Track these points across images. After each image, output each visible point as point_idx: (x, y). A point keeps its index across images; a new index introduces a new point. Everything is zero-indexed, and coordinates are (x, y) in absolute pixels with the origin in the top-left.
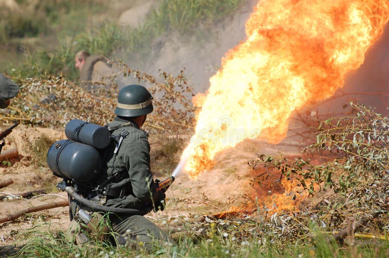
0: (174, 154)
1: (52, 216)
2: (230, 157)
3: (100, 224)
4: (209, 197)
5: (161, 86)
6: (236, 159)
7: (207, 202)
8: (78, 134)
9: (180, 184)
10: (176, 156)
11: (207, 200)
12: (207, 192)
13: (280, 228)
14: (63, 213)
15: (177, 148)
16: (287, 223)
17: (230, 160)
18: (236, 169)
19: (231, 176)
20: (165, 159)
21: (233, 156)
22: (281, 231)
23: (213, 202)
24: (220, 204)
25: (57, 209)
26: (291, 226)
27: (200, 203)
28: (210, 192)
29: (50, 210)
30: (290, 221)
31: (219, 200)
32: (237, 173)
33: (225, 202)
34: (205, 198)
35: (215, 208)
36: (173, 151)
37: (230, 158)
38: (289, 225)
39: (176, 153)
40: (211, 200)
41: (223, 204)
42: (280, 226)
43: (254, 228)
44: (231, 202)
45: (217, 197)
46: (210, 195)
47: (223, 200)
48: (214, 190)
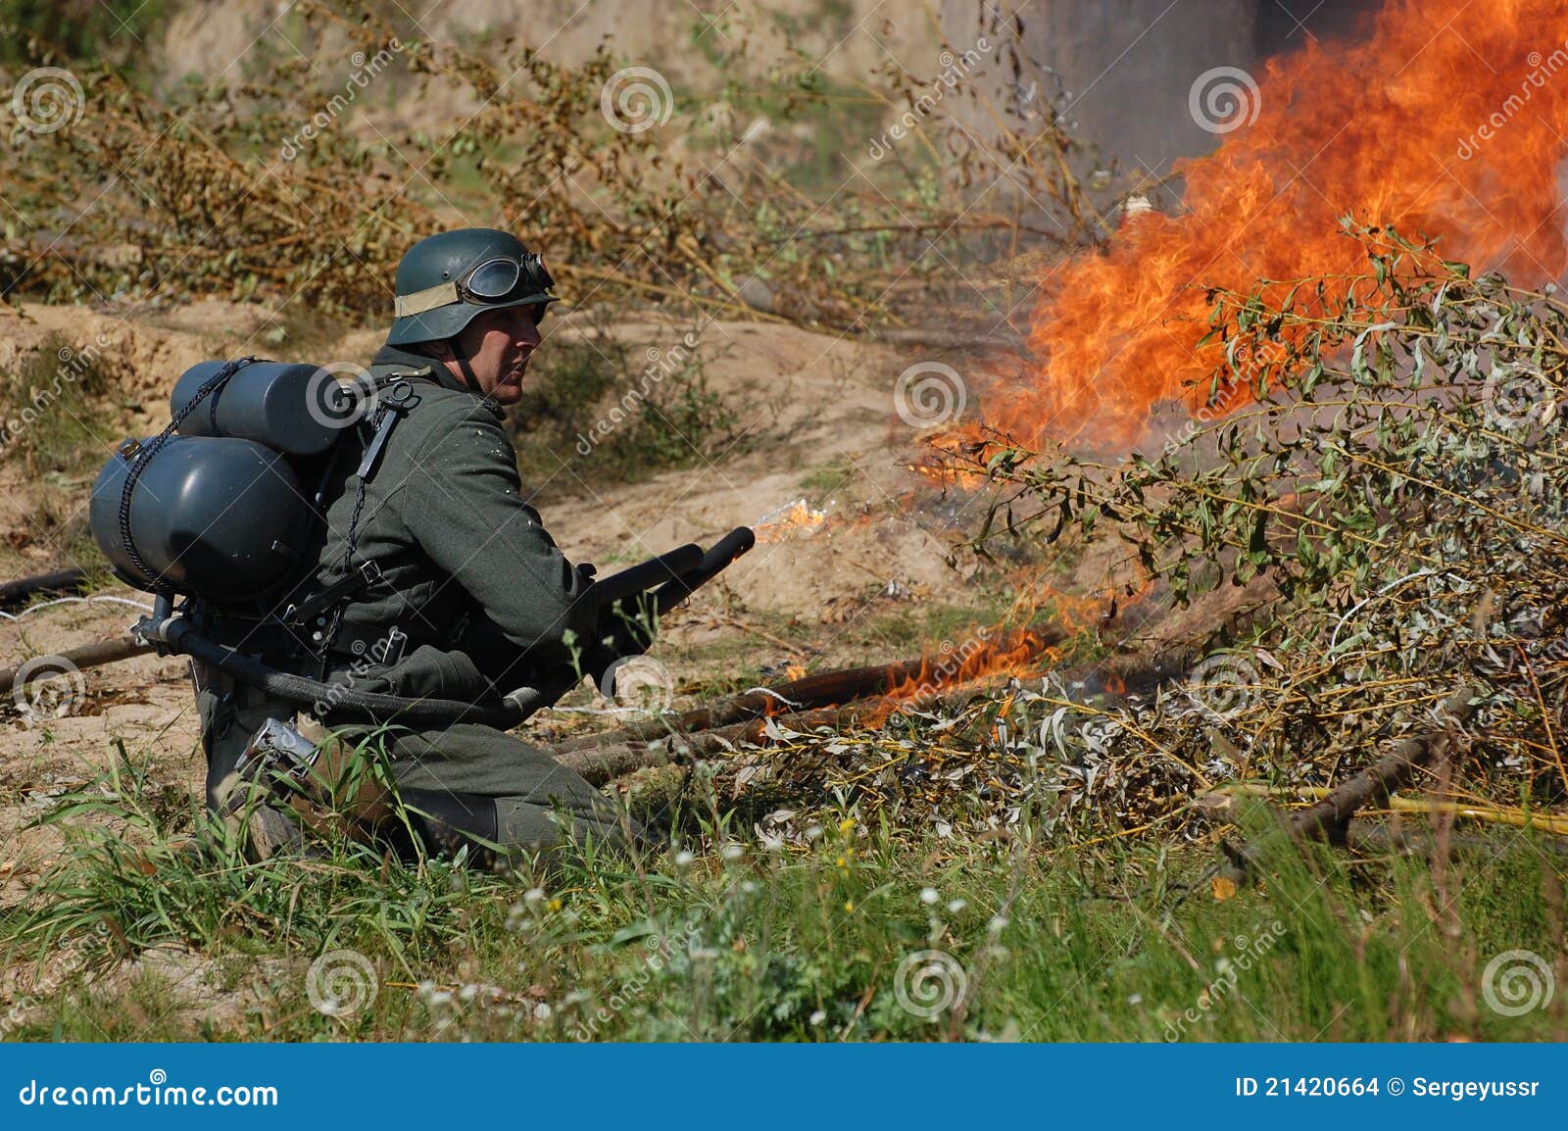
0: (590, 405)
1: (116, 692)
2: (822, 418)
4: (748, 599)
5: (521, 110)
6: (844, 426)
7: (743, 621)
8: (215, 403)
9: (623, 537)
10: (599, 416)
11: (744, 610)
12: (743, 576)
13: (1078, 771)
14: (160, 679)
15: (600, 383)
16: (1105, 752)
17: (821, 433)
18: (847, 473)
19: (833, 503)
20: (556, 430)
21: (832, 413)
22: (1082, 783)
23: (767, 619)
24: (794, 625)
25: (132, 663)
26: (1121, 764)
27: (716, 627)
28: (750, 577)
29: (104, 668)
30: (1117, 740)
31: (789, 611)
32: (853, 489)
33: (814, 615)
34: (736, 603)
35: (777, 647)
36: (587, 397)
37: (820, 425)
38: (1116, 759)
39: (597, 401)
40: (756, 613)
41: (806, 627)
42: (1078, 761)
43: (970, 768)
44: (839, 616)
45: (781, 598)
46: (751, 588)
47: (807, 609)
48: (768, 568)
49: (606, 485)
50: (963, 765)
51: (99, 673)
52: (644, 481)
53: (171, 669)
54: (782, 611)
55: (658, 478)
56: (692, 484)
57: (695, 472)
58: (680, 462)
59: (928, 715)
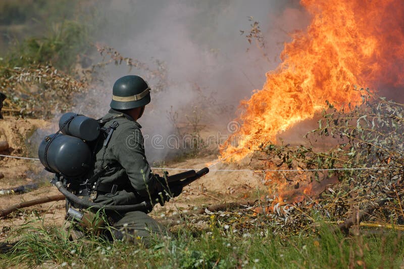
1: (45, 211)
3: (95, 218)
4: (208, 188)
7: (206, 193)
11: (206, 191)
12: (207, 182)
13: (283, 219)
14: (57, 208)
16: (290, 214)
22: (283, 222)
23: (213, 193)
24: (219, 194)
25: (50, 204)
26: (294, 216)
27: (199, 195)
28: (209, 182)
29: (43, 205)
30: (293, 211)
33: (224, 192)
34: (204, 189)
35: (215, 200)
38: (292, 215)
40: (210, 191)
41: (222, 195)
42: (283, 217)
43: (256, 219)
44: (231, 192)
45: (216, 188)
46: (209, 185)
47: (223, 190)
48: (213, 180)
49: (174, 162)
50: (254, 219)
51: (41, 207)
52: (184, 161)
53: (60, 206)
54: (217, 191)
55: (187, 161)
56: (195, 162)
57: (196, 159)
58: (193, 157)
59: (246, 206)
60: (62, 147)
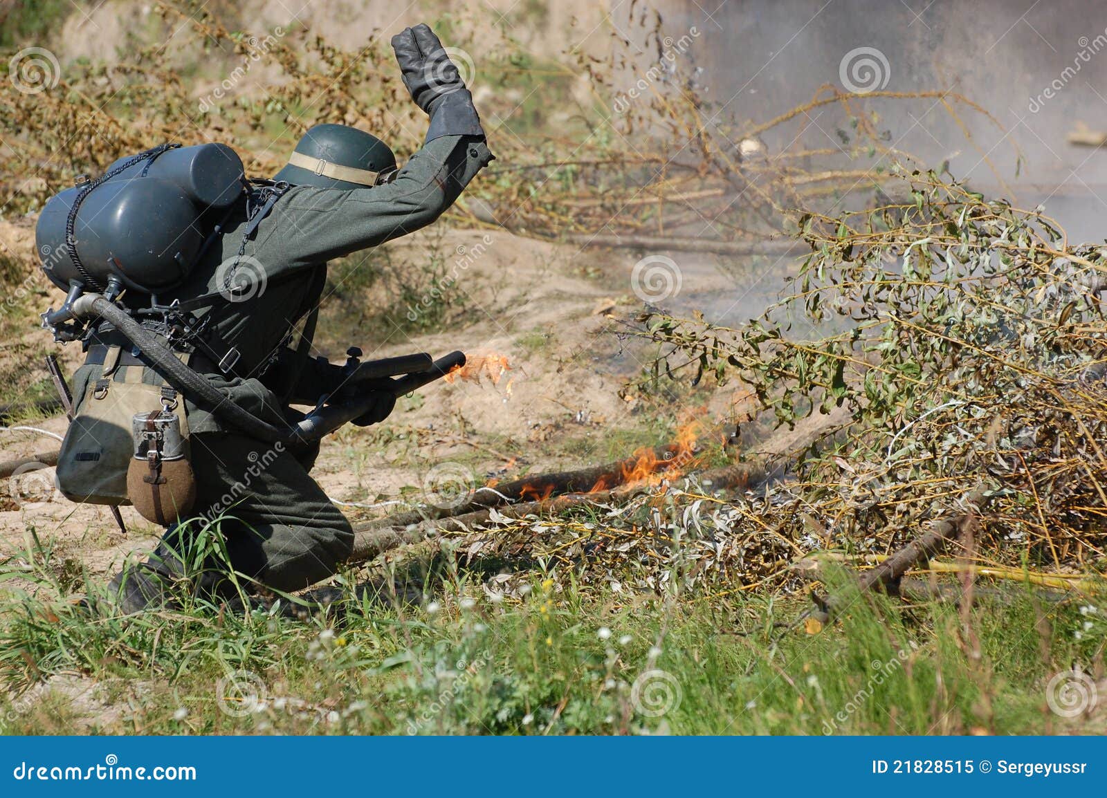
0: (364, 289)
2: (528, 297)
4: (477, 425)
5: (314, 81)
6: (545, 303)
7: (474, 441)
10: (371, 297)
11: (474, 433)
12: (473, 408)
13: (710, 545)
15: (372, 274)
16: (729, 531)
17: (528, 307)
18: (548, 336)
19: (537, 358)
20: (341, 306)
21: (536, 294)
22: (713, 553)
23: (490, 439)
24: (510, 443)
26: (741, 539)
27: (455, 445)
28: (479, 409)
30: (738, 522)
31: (506, 433)
32: (551, 347)
33: (524, 436)
34: (469, 428)
35: (498, 459)
36: (363, 284)
37: (527, 302)
38: (737, 536)
39: (370, 286)
40: (483, 435)
41: (518, 444)
42: (710, 537)
43: (634, 543)
44: (541, 437)
45: (500, 424)
46: (480, 417)
47: (519, 432)
48: (491, 403)
50: (629, 541)
54: (502, 433)
55: (413, 340)
57: (440, 335)
58: (429, 329)
59: (605, 506)
60: (120, 212)
